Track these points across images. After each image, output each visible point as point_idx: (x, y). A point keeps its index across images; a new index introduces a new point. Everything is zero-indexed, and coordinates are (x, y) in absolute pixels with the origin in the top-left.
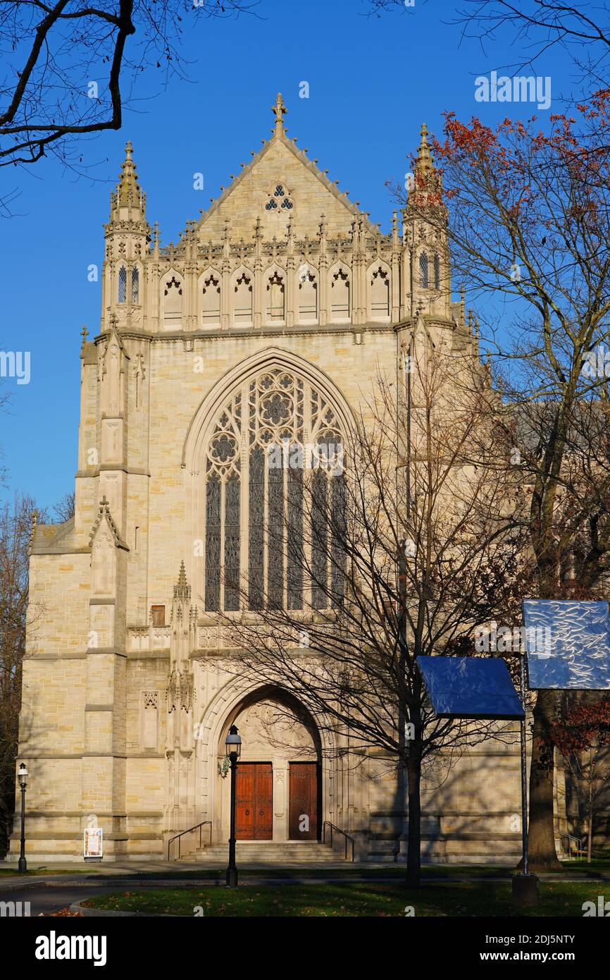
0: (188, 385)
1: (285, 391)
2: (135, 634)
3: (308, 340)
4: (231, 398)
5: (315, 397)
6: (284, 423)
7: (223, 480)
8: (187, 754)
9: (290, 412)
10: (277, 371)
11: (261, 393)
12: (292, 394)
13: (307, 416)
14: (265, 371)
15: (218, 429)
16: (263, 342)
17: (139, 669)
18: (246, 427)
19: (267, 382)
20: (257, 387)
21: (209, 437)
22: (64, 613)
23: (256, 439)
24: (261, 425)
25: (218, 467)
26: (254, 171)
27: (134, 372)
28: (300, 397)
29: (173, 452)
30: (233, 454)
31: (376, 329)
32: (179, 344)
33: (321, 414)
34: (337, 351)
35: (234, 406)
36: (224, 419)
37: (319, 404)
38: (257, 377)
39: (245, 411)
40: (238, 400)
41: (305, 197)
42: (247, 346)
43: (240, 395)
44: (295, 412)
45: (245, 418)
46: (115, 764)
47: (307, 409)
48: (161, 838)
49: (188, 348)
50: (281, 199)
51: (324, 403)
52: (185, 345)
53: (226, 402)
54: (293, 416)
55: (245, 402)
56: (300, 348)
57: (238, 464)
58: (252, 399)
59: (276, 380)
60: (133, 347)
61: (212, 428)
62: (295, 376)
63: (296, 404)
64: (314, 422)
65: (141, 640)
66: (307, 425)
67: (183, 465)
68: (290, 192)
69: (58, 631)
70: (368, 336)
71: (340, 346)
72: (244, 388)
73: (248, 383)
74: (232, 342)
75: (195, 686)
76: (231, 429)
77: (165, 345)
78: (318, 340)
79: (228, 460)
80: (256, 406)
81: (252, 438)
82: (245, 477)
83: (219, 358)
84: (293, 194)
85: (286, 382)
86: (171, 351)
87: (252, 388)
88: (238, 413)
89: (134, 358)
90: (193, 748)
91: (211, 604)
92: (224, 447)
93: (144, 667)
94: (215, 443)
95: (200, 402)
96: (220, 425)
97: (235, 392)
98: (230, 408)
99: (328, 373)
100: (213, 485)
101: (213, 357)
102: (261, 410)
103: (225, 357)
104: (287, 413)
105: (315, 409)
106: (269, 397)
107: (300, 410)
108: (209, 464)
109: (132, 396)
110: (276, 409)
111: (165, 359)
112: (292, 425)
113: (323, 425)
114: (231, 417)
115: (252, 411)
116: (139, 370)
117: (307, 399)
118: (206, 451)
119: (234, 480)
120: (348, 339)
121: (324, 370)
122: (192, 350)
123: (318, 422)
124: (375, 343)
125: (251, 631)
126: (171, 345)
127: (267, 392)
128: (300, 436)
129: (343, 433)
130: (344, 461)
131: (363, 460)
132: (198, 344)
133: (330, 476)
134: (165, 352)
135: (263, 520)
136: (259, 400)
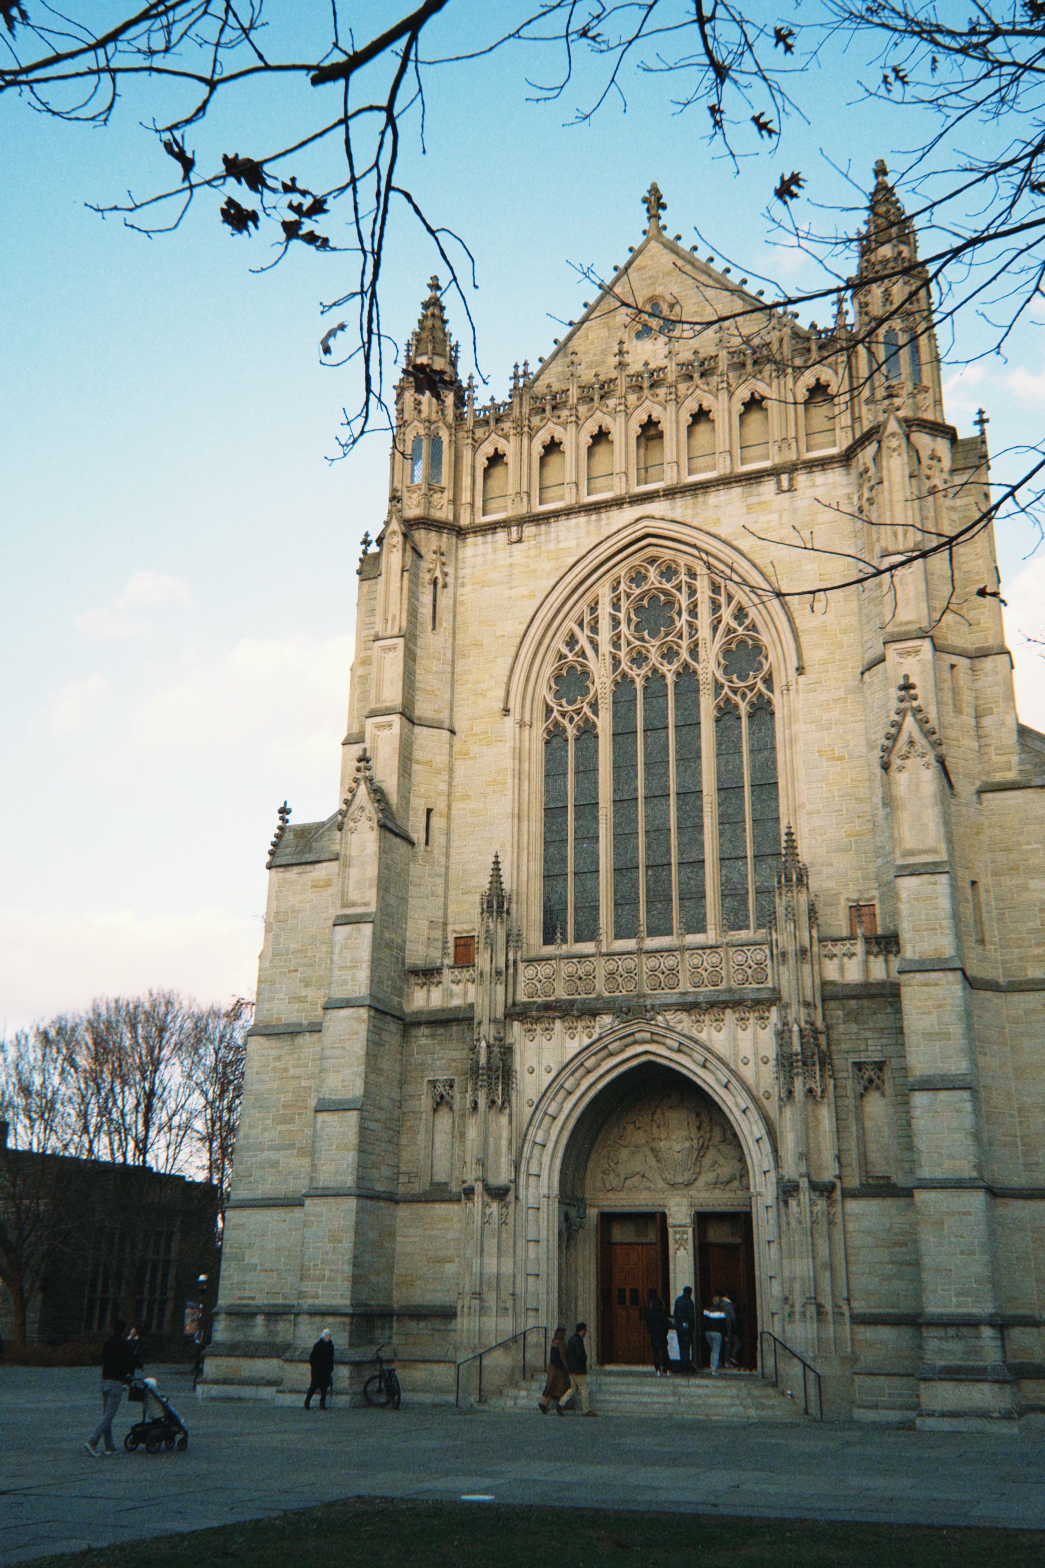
0: (514, 592)
1: (668, 586)
2: (420, 981)
3: (701, 499)
4: (583, 607)
5: (716, 588)
6: (667, 635)
7: (571, 732)
8: (499, 1194)
9: (676, 617)
10: (652, 561)
11: (628, 596)
12: (679, 589)
13: (705, 619)
14: (636, 560)
15: (562, 657)
16: (630, 513)
17: (423, 1041)
18: (605, 647)
19: (638, 578)
20: (623, 587)
21: (549, 670)
22: (315, 956)
23: (623, 665)
24: (629, 644)
25: (563, 715)
26: (618, 289)
27: (428, 576)
28: (692, 592)
29: (490, 694)
30: (585, 691)
31: (815, 465)
32: (501, 536)
33: (727, 614)
34: (750, 507)
35: (587, 618)
36: (571, 641)
37: (723, 599)
38: (622, 571)
39: (605, 624)
40: (593, 609)
41: (695, 308)
42: (604, 522)
43: (597, 603)
44: (685, 616)
45: (605, 635)
46: (361, 1211)
47: (704, 609)
49: (514, 536)
50: (658, 320)
51: (730, 598)
52: (510, 534)
53: (575, 613)
54: (682, 623)
55: (605, 610)
56: (690, 512)
57: (594, 706)
58: (616, 606)
59: (653, 573)
60: (428, 541)
61: (551, 656)
62: (682, 560)
63: (686, 604)
64: (715, 629)
65: (429, 991)
66: (704, 632)
67: (506, 711)
68: (672, 307)
69: (306, 986)
70: (801, 476)
71: (754, 499)
72: (604, 593)
73: (609, 578)
74: (582, 519)
75: (517, 1066)
76: (583, 654)
77: (480, 539)
78: (716, 498)
79: (579, 701)
80: (622, 616)
81: (617, 663)
82: (604, 723)
83: (561, 545)
84: (677, 309)
85: (669, 572)
86: (489, 545)
87: (615, 588)
88: (595, 629)
89: (429, 556)
90: (511, 1181)
91: (552, 933)
92: (571, 682)
93: (433, 1036)
94: (558, 678)
95: (532, 613)
96: (565, 650)
97: (589, 596)
98: (581, 625)
99: (735, 543)
100: (555, 734)
101: (552, 546)
102: (629, 620)
103: (572, 543)
104: (672, 621)
105: (716, 607)
106: (642, 599)
107: (693, 612)
108: (549, 710)
109: (426, 611)
110: (653, 614)
111: (479, 559)
112: (680, 637)
113: (729, 631)
114: (583, 636)
115: (616, 623)
116: (438, 574)
117: (704, 595)
118: (544, 692)
119: (588, 731)
120: (769, 485)
121: (729, 539)
122: (520, 541)
123: (722, 627)
124: (814, 486)
125: (611, 966)
126: (489, 538)
127: (638, 591)
128: (694, 652)
129: (765, 639)
130: (768, 681)
131: (800, 670)
132: (529, 530)
133: (744, 708)
134: (481, 549)
135: (636, 790)
136: (624, 604)
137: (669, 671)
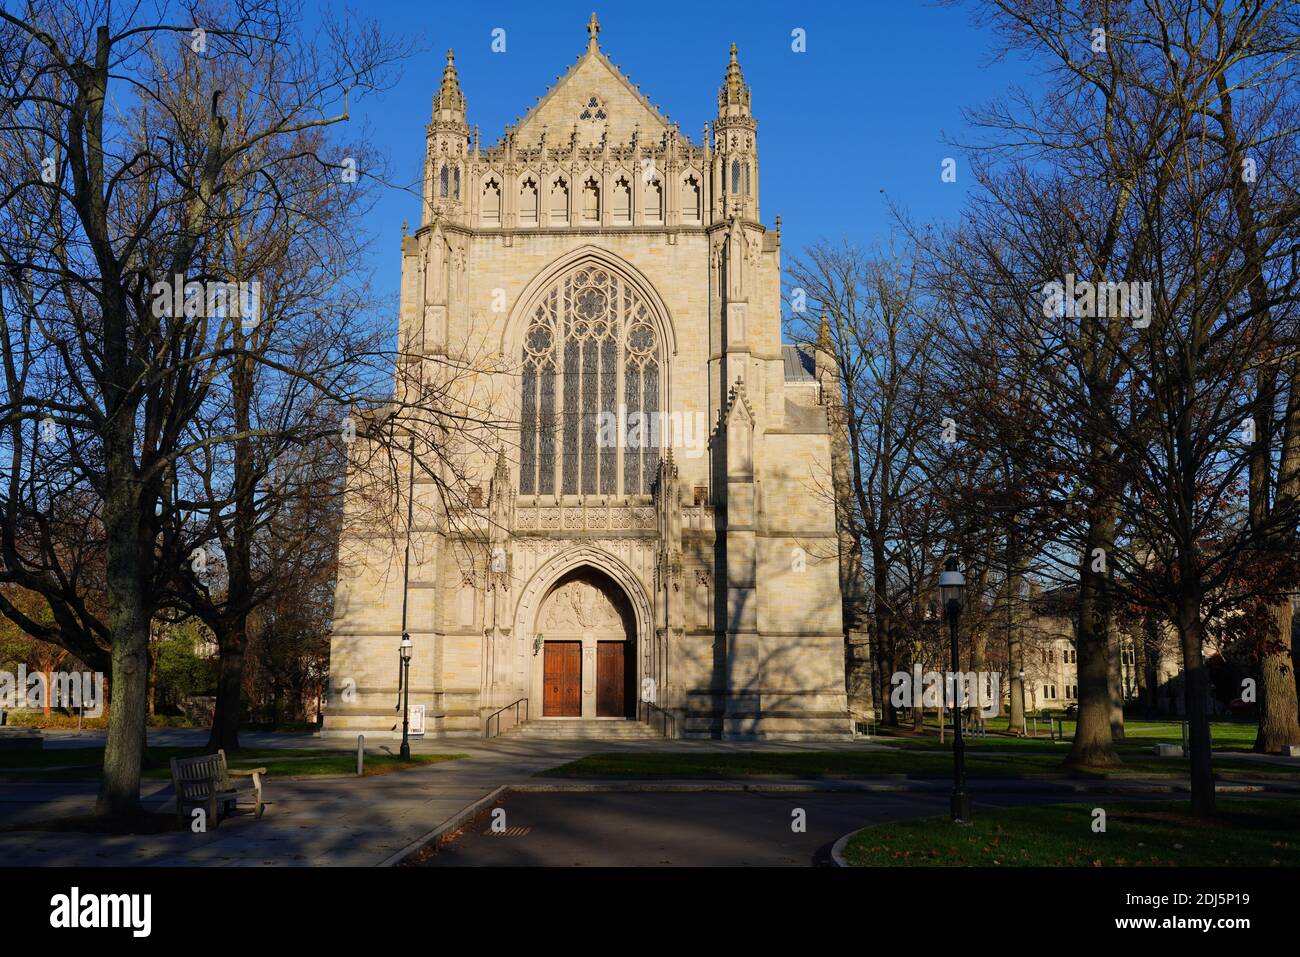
0: (506, 279)
1: (600, 287)
2: (454, 514)
3: (623, 239)
4: (548, 292)
5: (628, 292)
6: (598, 318)
7: (539, 369)
8: (506, 632)
9: (604, 307)
10: (592, 269)
11: (576, 289)
12: (606, 290)
13: (621, 311)
14: (581, 268)
15: (534, 321)
16: (580, 240)
17: (458, 549)
18: (561, 320)
19: (583, 278)
20: (572, 283)
21: (526, 329)
23: (571, 332)
24: (576, 319)
25: (534, 357)
26: (570, 83)
27: (455, 263)
28: (614, 293)
29: (492, 342)
30: (548, 345)
31: (689, 231)
32: (499, 240)
33: (634, 309)
34: (651, 251)
35: (550, 300)
36: (540, 312)
37: (632, 300)
38: (573, 273)
39: (561, 305)
40: (554, 294)
41: (618, 108)
42: (565, 243)
43: (556, 291)
44: (609, 307)
45: (561, 312)
46: (437, 642)
47: (621, 304)
48: (478, 714)
49: (508, 243)
50: (595, 109)
51: (636, 299)
52: (504, 240)
53: (543, 297)
54: (607, 311)
55: (561, 297)
56: (616, 247)
57: (554, 354)
58: (568, 294)
59: (591, 277)
60: (456, 240)
61: (528, 321)
62: (609, 273)
63: (610, 300)
64: (627, 317)
66: (620, 319)
67: (502, 354)
68: (604, 103)
70: (681, 237)
71: (653, 246)
72: (560, 283)
73: (564, 278)
74: (550, 239)
75: (514, 565)
76: (547, 322)
77: (484, 240)
78: (632, 240)
79: (544, 351)
80: (572, 301)
81: (567, 330)
82: (560, 367)
83: (538, 253)
84: (607, 106)
85: (601, 278)
86: (491, 246)
87: (567, 283)
88: (554, 307)
89: (455, 250)
90: (512, 626)
91: (526, 488)
92: (539, 338)
93: (463, 546)
94: (531, 335)
95: (519, 294)
96: (536, 318)
97: (551, 288)
98: (545, 303)
99: (642, 271)
100: (529, 373)
101: (532, 253)
102: (576, 304)
103: (544, 253)
104: (602, 308)
105: (628, 304)
106: (583, 292)
107: (614, 305)
108: (525, 354)
109: (453, 286)
110: (590, 303)
111: (484, 254)
112: (606, 320)
113: (636, 320)
114: (547, 311)
115: (567, 305)
116: (461, 261)
117: (621, 295)
118: (522, 342)
119: (549, 371)
120: (662, 239)
121: (639, 266)
122: (511, 246)
123: (631, 318)
124: (688, 244)
125: (569, 513)
126: (491, 240)
127: (582, 288)
128: (614, 330)
129: (655, 329)
130: (656, 354)
131: (675, 353)
132: (517, 240)
133: (642, 368)
134: (485, 247)
135: (577, 408)
136: (574, 295)
137: (600, 339)
